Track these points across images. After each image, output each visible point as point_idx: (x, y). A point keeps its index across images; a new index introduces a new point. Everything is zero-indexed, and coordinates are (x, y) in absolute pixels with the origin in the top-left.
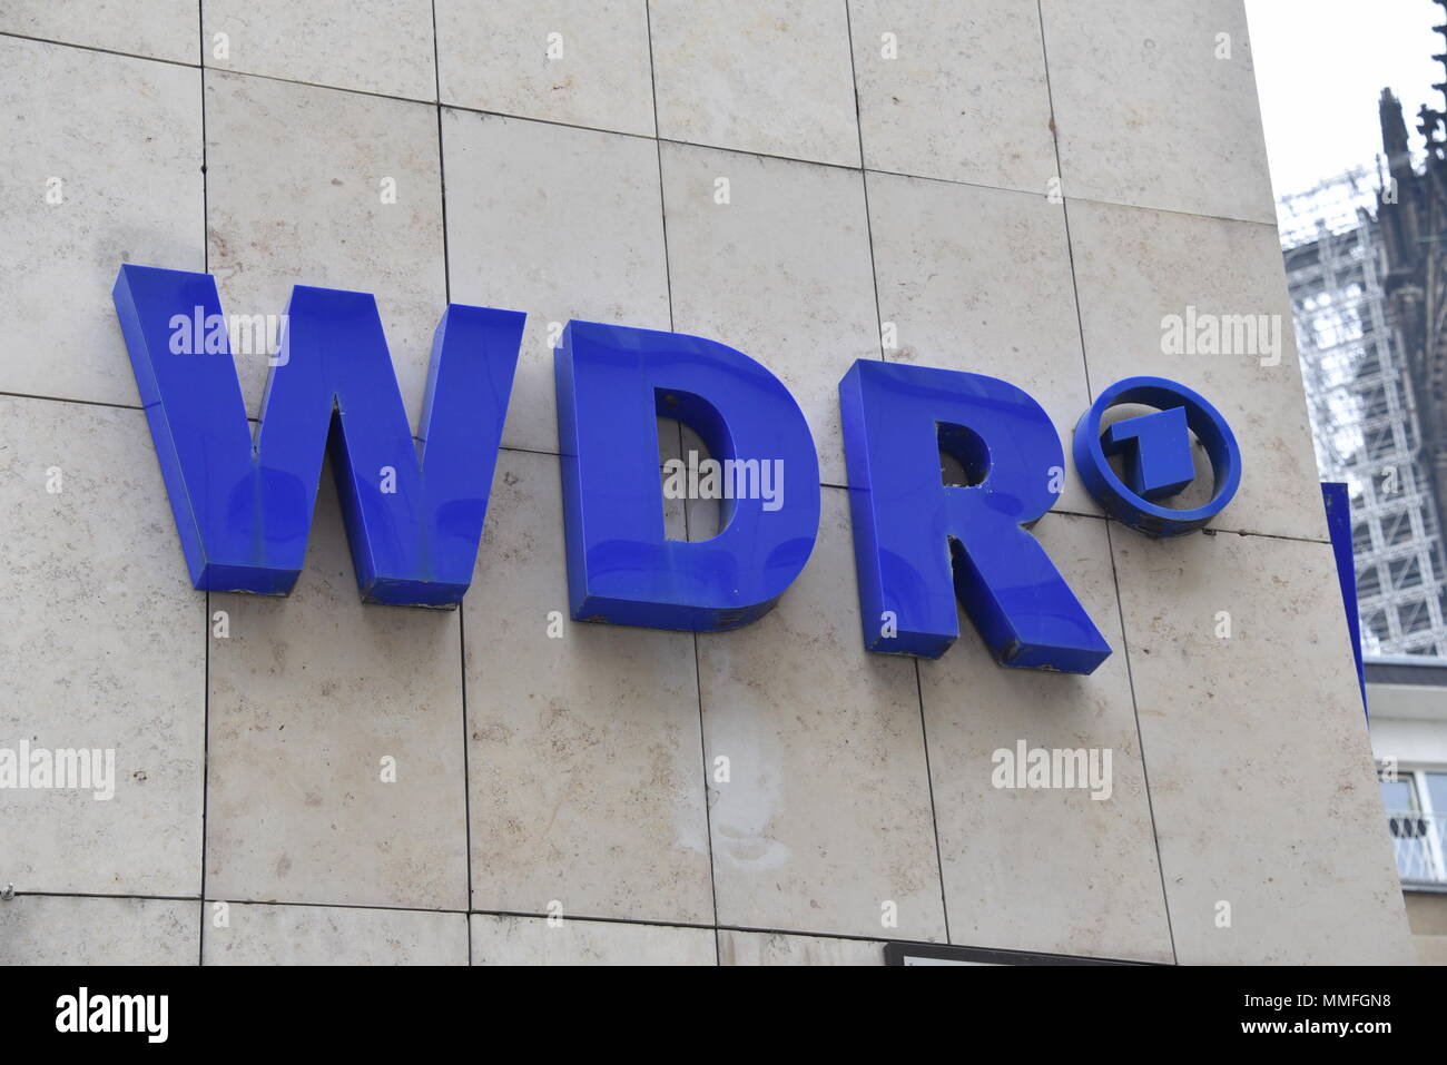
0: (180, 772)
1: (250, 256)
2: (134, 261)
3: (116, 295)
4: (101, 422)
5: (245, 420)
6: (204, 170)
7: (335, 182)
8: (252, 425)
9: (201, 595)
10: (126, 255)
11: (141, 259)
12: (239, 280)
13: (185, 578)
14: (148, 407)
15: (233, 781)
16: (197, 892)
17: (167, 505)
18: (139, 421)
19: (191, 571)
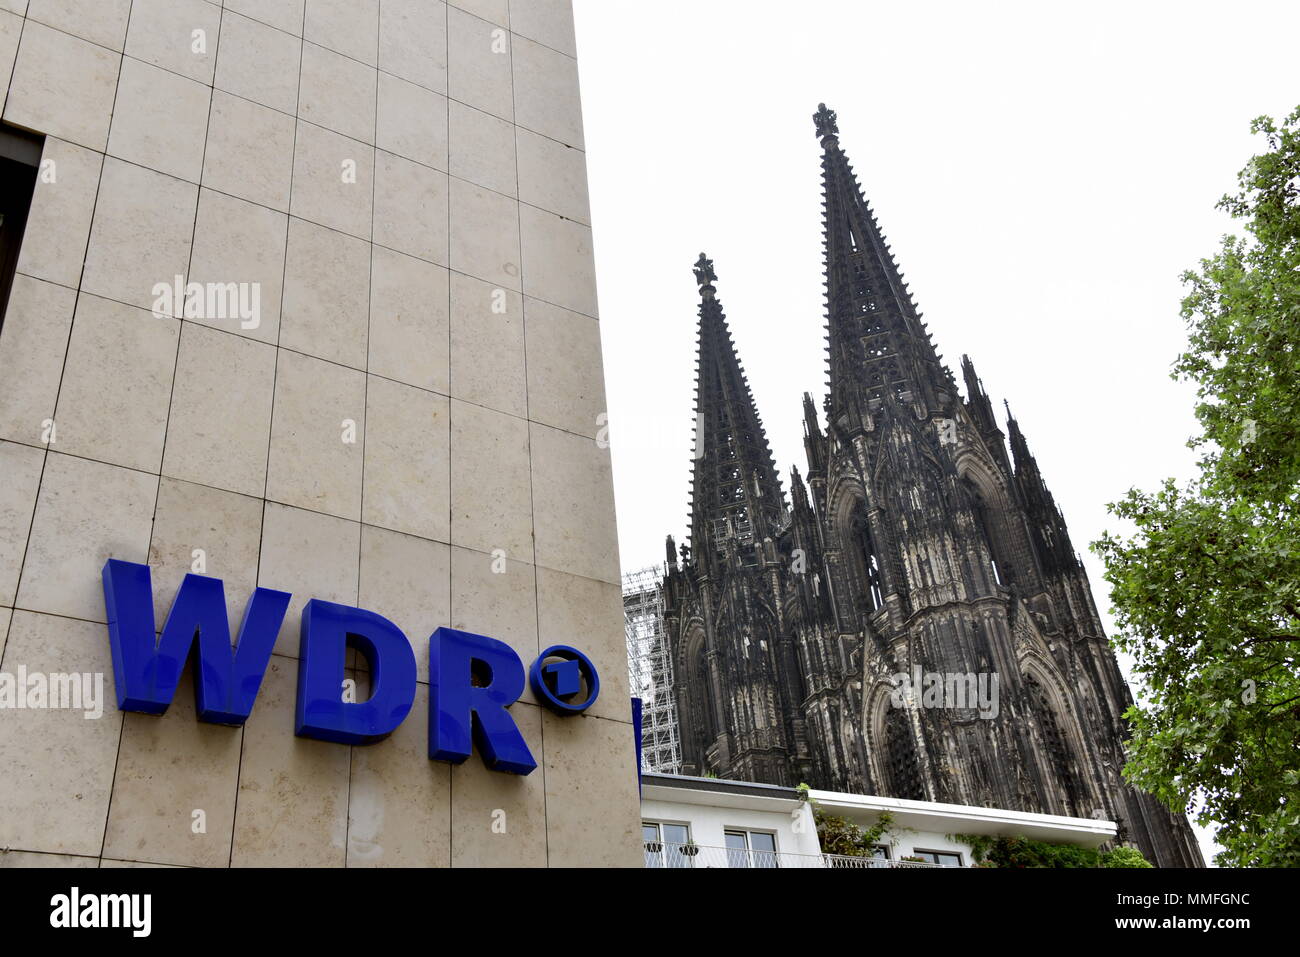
0: (99, 796)
1: (168, 559)
2: (113, 558)
3: (104, 572)
4: (88, 629)
6: (153, 519)
7: (213, 529)
8: (157, 635)
9: (121, 712)
10: (111, 555)
11: (116, 557)
12: (162, 569)
13: (114, 703)
14: (110, 624)
15: (123, 802)
16: (98, 854)
17: (111, 670)
18: (105, 629)
19: (118, 701)
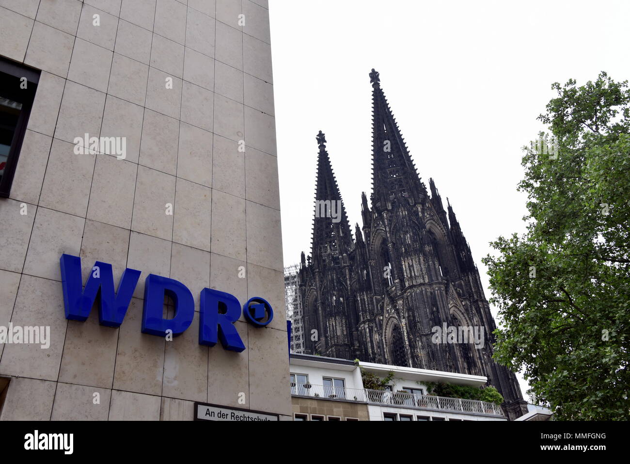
0: (57, 355)
1: (88, 255)
2: (65, 253)
3: (61, 259)
4: (53, 284)
5: (82, 286)
6: (82, 237)
7: (108, 242)
8: (83, 287)
9: (67, 320)
10: (64, 252)
11: (67, 253)
12: (85, 259)
13: (64, 316)
14: (63, 282)
15: (67, 358)
16: (56, 380)
17: (63, 302)
18: (60, 284)
19: (66, 315)
